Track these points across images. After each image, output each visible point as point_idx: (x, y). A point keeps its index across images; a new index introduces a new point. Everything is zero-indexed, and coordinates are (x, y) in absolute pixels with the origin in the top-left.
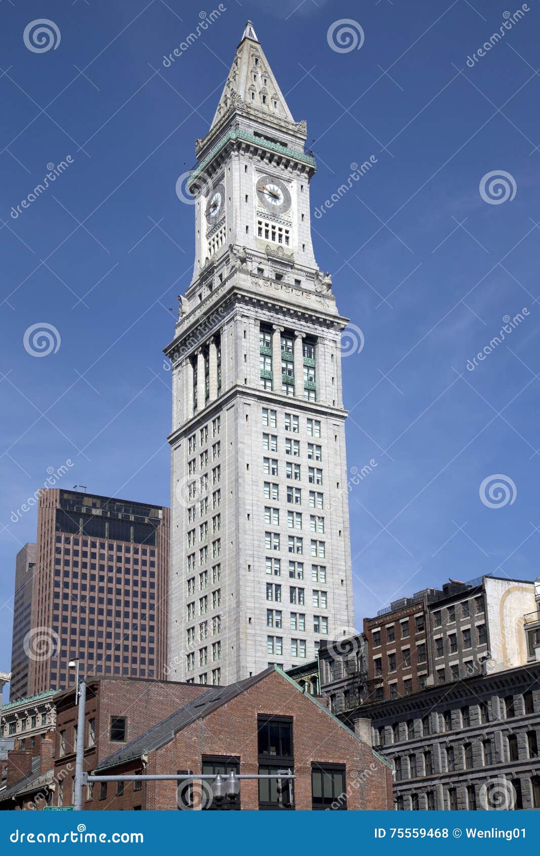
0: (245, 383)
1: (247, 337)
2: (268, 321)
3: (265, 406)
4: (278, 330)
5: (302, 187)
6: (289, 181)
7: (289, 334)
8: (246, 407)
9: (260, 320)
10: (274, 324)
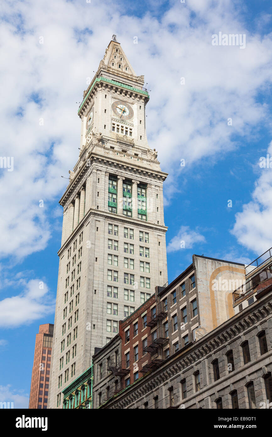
0: (98, 208)
1: (100, 182)
2: (114, 173)
3: (110, 222)
4: (121, 179)
5: (140, 107)
6: (133, 104)
7: (128, 182)
8: (97, 222)
9: (109, 173)
10: (118, 175)
